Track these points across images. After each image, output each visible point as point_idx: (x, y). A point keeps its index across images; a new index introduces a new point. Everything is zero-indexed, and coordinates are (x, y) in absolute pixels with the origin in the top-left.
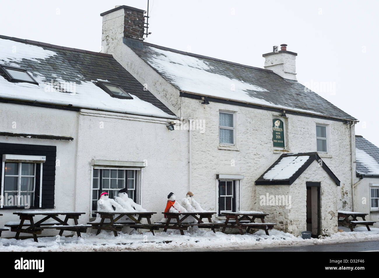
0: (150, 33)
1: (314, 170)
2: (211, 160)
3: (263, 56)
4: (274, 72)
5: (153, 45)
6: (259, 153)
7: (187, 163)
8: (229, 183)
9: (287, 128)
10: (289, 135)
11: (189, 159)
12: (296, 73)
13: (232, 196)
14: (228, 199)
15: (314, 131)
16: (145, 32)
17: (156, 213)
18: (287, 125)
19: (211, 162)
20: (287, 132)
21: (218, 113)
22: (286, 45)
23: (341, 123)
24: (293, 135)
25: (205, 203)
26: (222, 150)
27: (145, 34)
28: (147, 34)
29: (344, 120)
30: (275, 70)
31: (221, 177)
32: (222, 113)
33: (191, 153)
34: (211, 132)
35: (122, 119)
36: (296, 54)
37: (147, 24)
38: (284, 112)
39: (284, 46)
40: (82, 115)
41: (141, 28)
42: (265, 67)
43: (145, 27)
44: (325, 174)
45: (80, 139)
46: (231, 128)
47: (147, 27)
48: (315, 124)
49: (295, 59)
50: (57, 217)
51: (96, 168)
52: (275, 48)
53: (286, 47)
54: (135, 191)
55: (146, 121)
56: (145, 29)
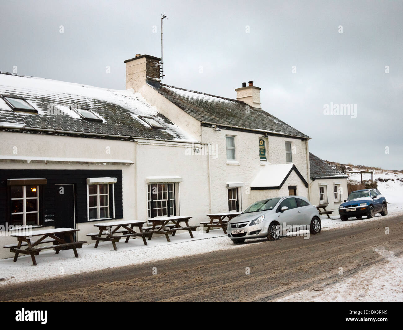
0: (164, 76)
1: (293, 177)
2: (223, 174)
3: (235, 91)
4: (245, 102)
5: (164, 85)
6: (252, 166)
7: (207, 176)
8: (234, 190)
9: (268, 147)
10: (269, 151)
11: (208, 173)
12: (260, 103)
13: (236, 199)
14: (234, 201)
15: (284, 148)
16: (161, 75)
17: (192, 217)
18: (268, 144)
19: (223, 175)
20: (268, 149)
21: (225, 137)
22: (253, 82)
23: (300, 140)
24: (272, 151)
25: (220, 206)
26: (229, 166)
27: (161, 77)
28: (162, 77)
29: (303, 138)
30: (245, 101)
31: (230, 186)
32: (227, 137)
33: (210, 168)
34: (222, 152)
35: (165, 146)
36: (260, 89)
37: (162, 69)
38: (266, 134)
39: (251, 83)
40: (139, 144)
41: (158, 72)
42: (237, 99)
43: (161, 71)
44: (299, 179)
45: (138, 163)
46: (233, 148)
47: (162, 72)
48: (285, 142)
49: (259, 92)
50: (127, 226)
51: (149, 184)
52: (244, 84)
53: (252, 84)
54: (175, 201)
55: (180, 146)
56: (161, 72)
